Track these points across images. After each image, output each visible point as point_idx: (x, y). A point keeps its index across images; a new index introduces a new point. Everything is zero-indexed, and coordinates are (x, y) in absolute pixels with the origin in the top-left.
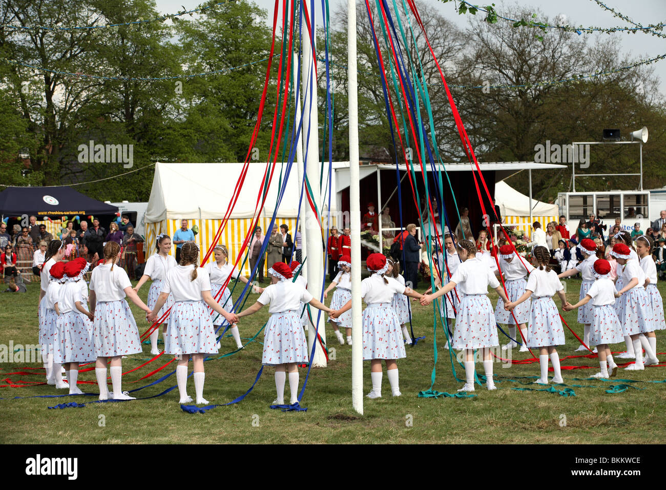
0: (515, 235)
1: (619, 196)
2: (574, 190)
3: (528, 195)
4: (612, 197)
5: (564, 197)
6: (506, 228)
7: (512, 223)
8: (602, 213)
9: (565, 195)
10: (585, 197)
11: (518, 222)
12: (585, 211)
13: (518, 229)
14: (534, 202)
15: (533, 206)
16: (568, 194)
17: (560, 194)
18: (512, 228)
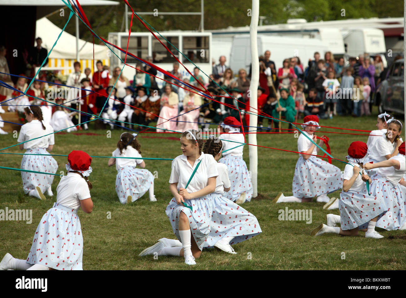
0: (60, 80)
1: (177, 38)
2: (127, 30)
3: (74, 34)
4: (169, 38)
5: (115, 38)
6: (49, 72)
7: (56, 66)
8: (159, 57)
9: (117, 36)
10: (139, 39)
11: (63, 65)
12: (139, 53)
13: (62, 73)
14: (82, 42)
15: (80, 47)
16: (120, 34)
17: (111, 35)
18: (56, 72)
